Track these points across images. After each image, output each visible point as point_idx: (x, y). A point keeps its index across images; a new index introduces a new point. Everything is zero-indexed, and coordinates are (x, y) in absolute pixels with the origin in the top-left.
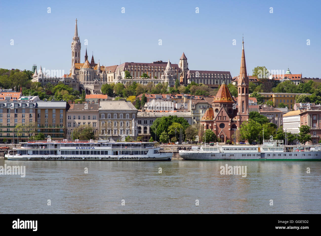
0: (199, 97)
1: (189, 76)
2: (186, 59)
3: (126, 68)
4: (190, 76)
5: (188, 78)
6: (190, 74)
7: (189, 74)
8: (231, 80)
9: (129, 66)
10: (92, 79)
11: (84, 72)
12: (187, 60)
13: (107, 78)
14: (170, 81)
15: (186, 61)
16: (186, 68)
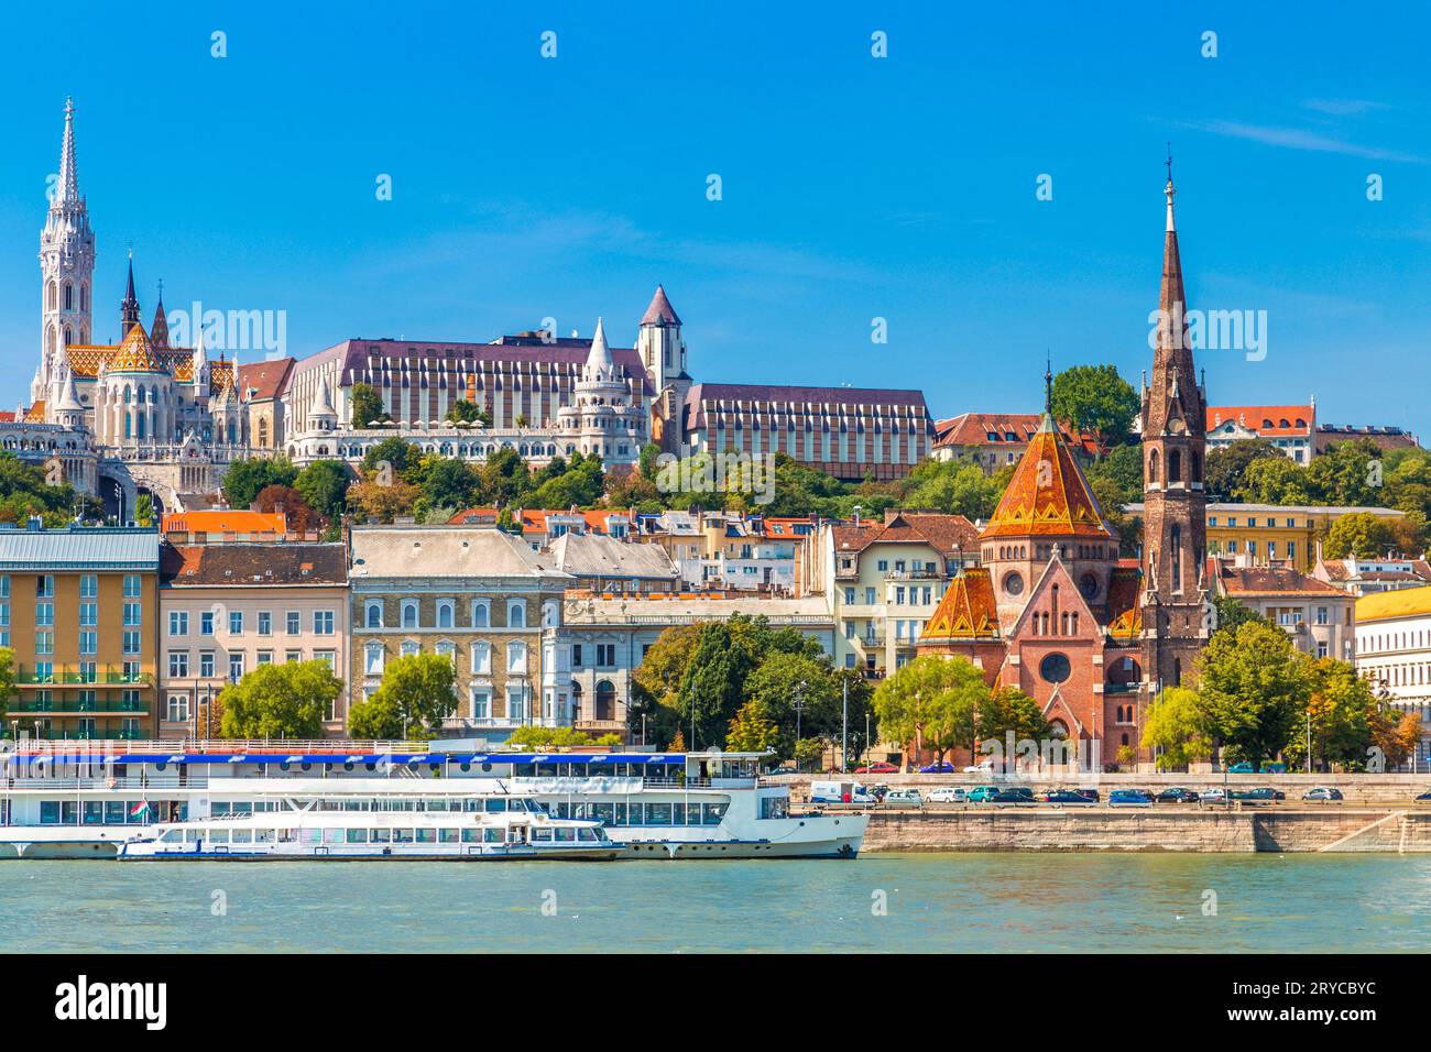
0: (790, 524)
1: (700, 413)
2: (673, 321)
3: (352, 371)
4: (706, 415)
5: (692, 424)
6: (704, 402)
7: (701, 405)
8: (929, 442)
9: (370, 359)
10: (165, 433)
11: (120, 391)
12: (678, 329)
13: (249, 428)
14: (609, 440)
15: (673, 331)
16: (675, 372)
